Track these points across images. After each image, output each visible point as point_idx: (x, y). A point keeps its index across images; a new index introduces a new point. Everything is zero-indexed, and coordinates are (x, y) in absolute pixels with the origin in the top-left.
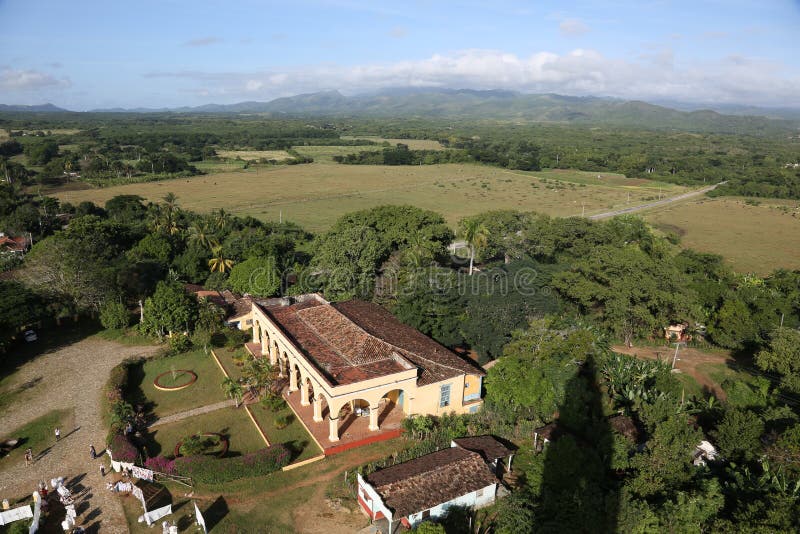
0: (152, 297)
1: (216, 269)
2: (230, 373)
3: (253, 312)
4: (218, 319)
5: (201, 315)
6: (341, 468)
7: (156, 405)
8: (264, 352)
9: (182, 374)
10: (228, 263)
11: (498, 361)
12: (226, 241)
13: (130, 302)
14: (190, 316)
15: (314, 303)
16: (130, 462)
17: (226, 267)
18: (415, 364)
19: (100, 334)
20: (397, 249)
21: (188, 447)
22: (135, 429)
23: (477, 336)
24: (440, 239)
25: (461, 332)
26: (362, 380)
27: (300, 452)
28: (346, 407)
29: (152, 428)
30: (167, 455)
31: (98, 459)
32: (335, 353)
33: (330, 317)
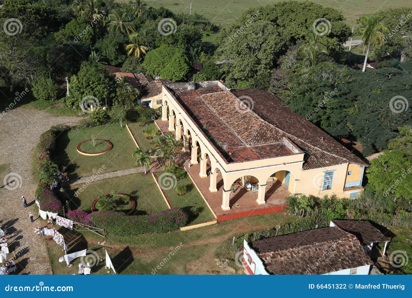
0: (77, 75)
1: (132, 54)
2: (141, 144)
3: (163, 94)
4: (133, 98)
5: (118, 94)
6: (230, 234)
7: (79, 167)
8: (171, 129)
9: (101, 142)
10: (143, 49)
11: (382, 153)
12: (141, 29)
13: (57, 78)
14: (109, 94)
15: (215, 89)
16: (54, 212)
17: (141, 51)
18: (302, 149)
19: (32, 103)
20: (295, 44)
21: (102, 203)
22: (59, 185)
23: (363, 129)
24: (337, 36)
25: (348, 124)
26: (253, 159)
27: (197, 216)
28: (238, 181)
29: (73, 185)
30: (85, 209)
31: (29, 207)
32: (232, 135)
33: (229, 102)
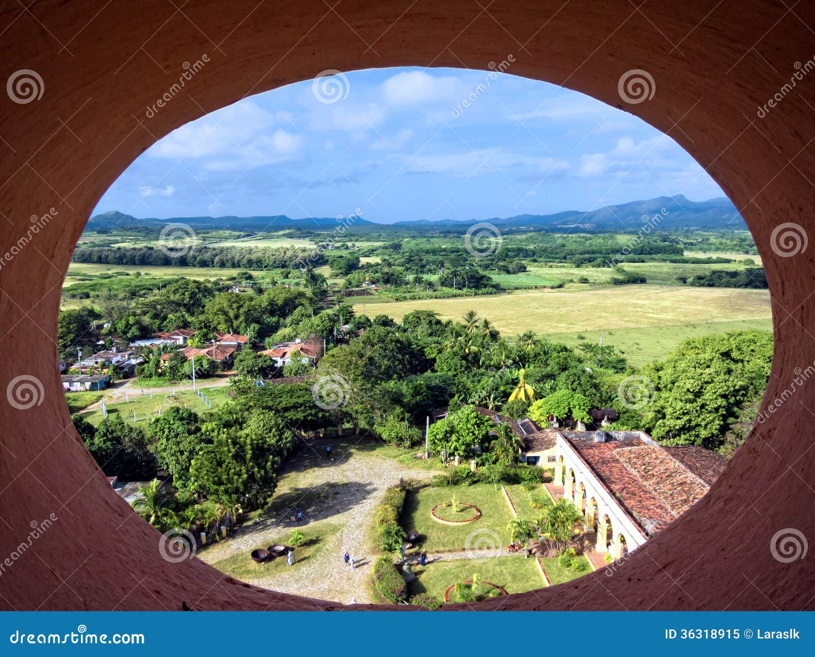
3: (557, 446)
7: (428, 539)
8: (567, 497)
9: (464, 508)
15: (636, 442)
33: (658, 461)
